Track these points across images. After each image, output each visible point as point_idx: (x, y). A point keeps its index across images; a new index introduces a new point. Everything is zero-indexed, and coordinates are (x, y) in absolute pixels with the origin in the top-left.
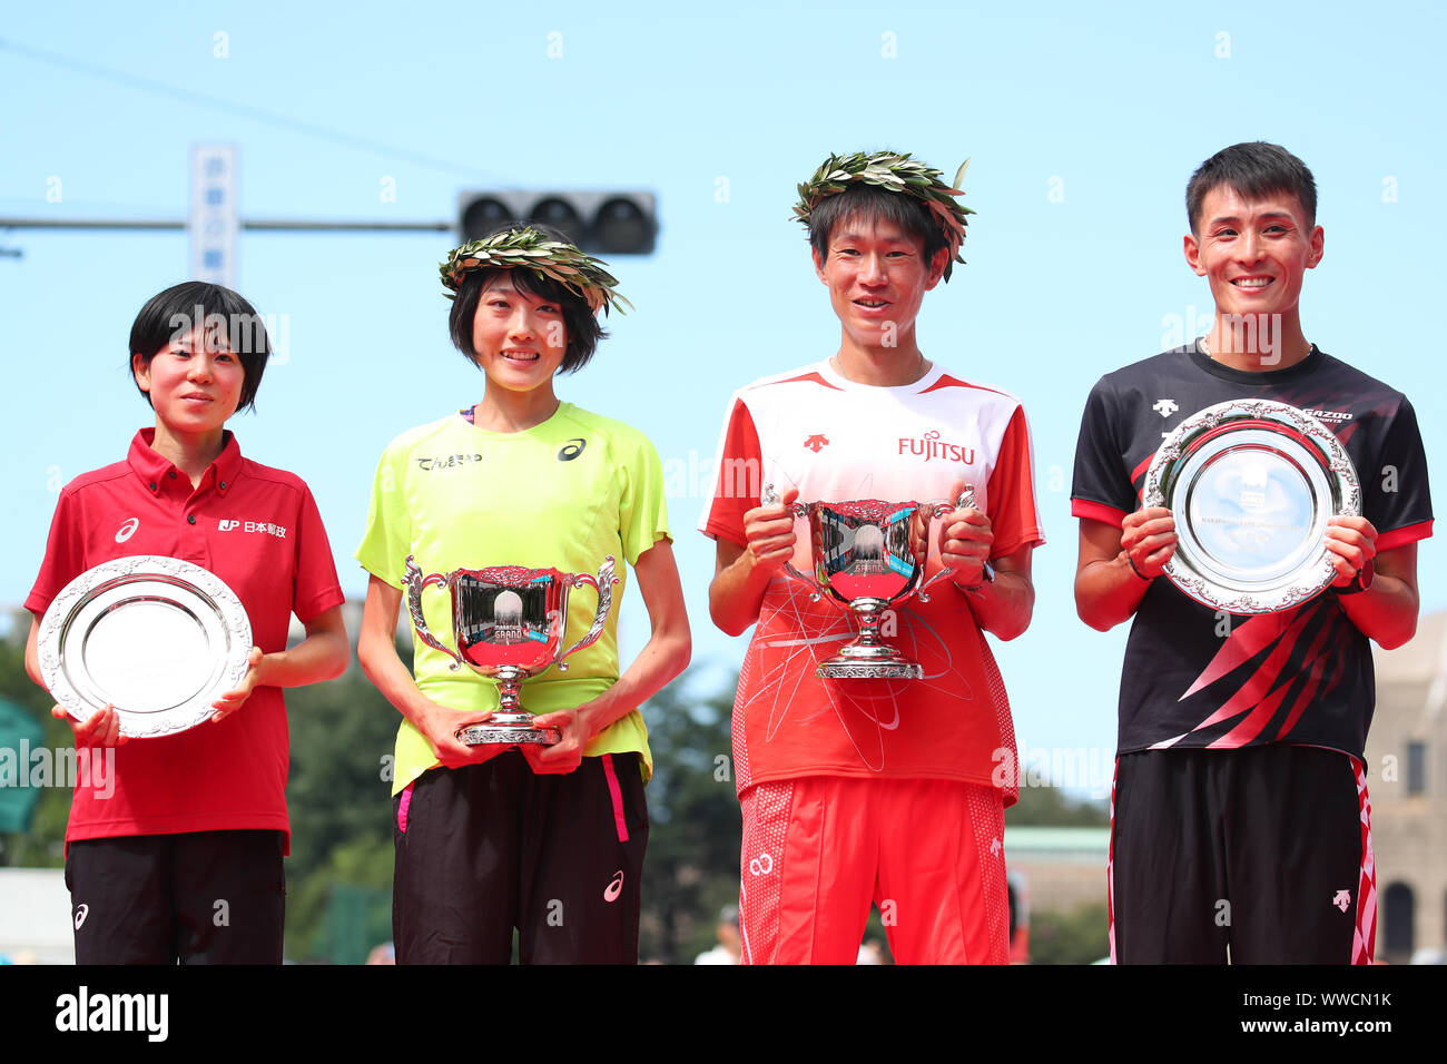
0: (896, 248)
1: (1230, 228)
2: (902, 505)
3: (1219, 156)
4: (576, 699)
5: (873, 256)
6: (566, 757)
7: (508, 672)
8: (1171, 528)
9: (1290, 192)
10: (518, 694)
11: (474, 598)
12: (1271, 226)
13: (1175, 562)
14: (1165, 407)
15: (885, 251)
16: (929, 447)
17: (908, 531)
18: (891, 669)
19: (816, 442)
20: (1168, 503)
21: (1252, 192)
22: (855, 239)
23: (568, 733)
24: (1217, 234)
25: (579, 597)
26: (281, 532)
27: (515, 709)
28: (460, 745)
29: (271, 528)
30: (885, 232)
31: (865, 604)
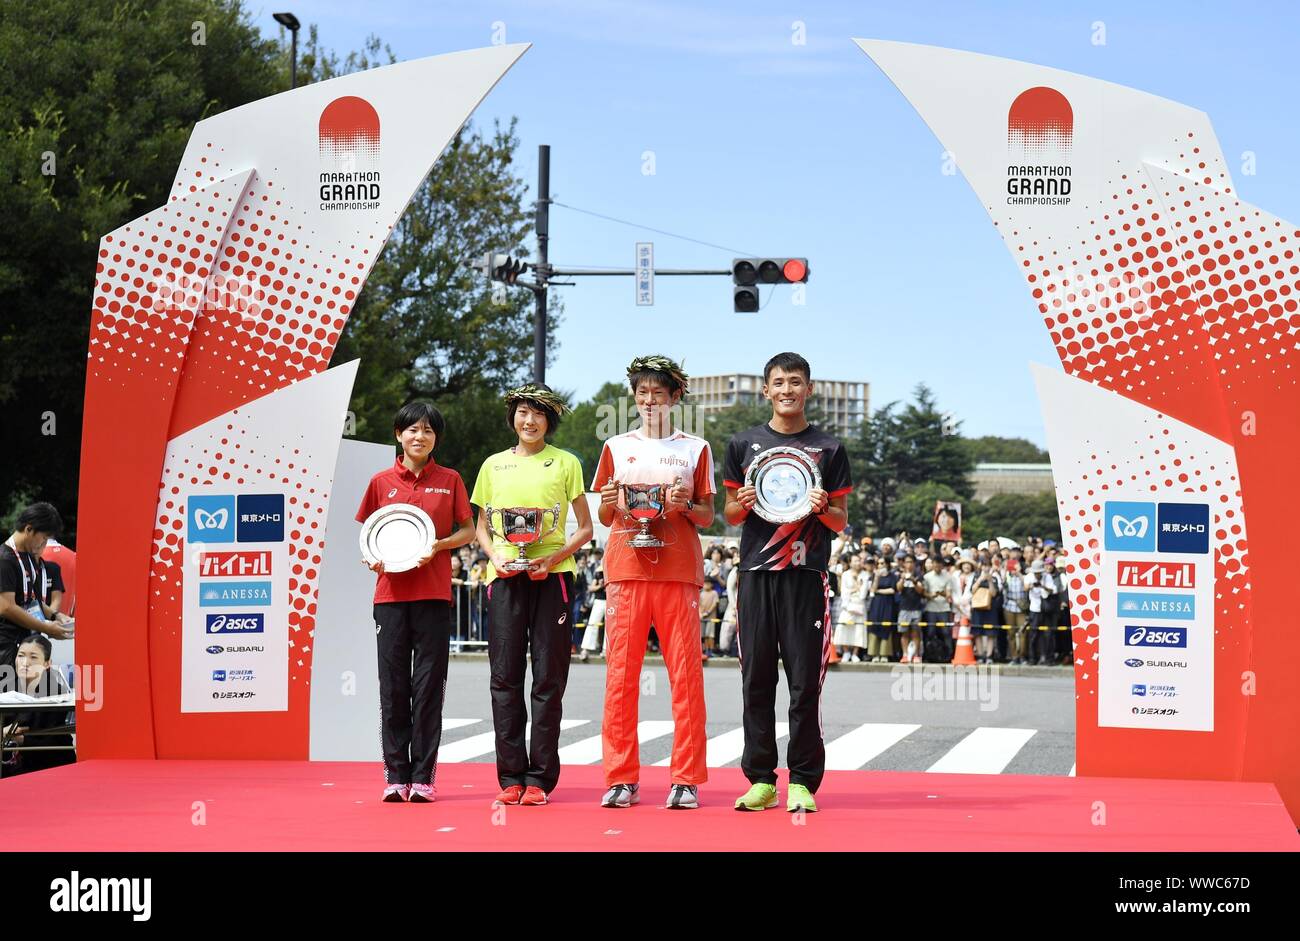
0: (658, 390)
1: (780, 382)
2: (654, 486)
3: (776, 357)
4: (548, 553)
5: (650, 394)
6: (541, 574)
7: (522, 544)
8: (755, 493)
9: (801, 369)
10: (526, 551)
11: (509, 518)
12: (794, 381)
13: (755, 505)
14: (756, 447)
15: (654, 392)
16: (671, 462)
17: (660, 493)
18: (651, 543)
19: (632, 460)
20: (754, 484)
21: (788, 369)
22: (644, 387)
23: (542, 565)
24: (775, 384)
25: (548, 516)
26: (448, 492)
27: (525, 557)
28: (504, 570)
29: (445, 491)
30: (654, 385)
31: (643, 520)
